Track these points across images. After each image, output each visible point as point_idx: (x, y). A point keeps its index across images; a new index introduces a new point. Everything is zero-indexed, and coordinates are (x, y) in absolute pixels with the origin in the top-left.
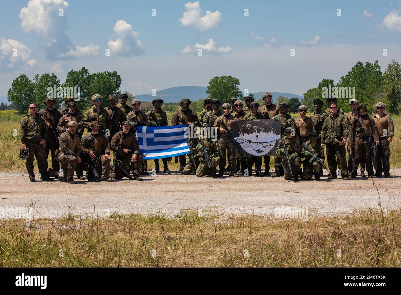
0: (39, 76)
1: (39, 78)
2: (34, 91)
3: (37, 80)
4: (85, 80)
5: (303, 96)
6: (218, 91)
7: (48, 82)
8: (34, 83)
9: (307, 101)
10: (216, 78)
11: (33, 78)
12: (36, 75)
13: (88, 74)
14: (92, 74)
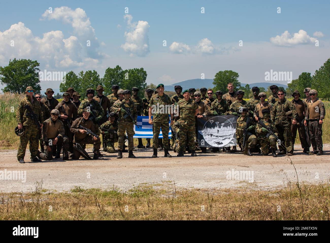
0: (83, 72)
1: (83, 74)
2: (80, 84)
3: (82, 75)
4: (119, 75)
5: (287, 85)
6: (222, 83)
7: (91, 77)
8: (80, 78)
9: (290, 90)
10: (221, 72)
11: (79, 74)
12: (81, 71)
13: (121, 71)
14: (124, 71)
